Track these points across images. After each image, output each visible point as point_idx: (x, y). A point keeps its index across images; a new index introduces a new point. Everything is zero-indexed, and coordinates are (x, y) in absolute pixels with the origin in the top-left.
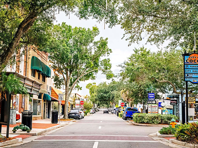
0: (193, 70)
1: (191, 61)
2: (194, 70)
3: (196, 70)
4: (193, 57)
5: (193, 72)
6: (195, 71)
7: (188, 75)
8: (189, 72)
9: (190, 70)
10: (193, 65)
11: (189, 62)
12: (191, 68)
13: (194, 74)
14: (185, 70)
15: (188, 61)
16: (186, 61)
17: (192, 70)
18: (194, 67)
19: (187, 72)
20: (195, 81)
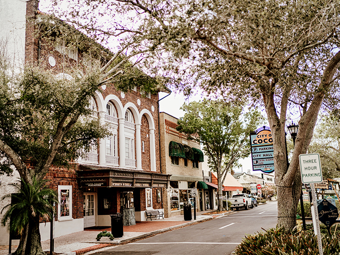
0: (264, 153)
1: (260, 141)
2: (266, 153)
3: (268, 153)
4: (263, 135)
5: (264, 157)
6: (267, 155)
7: (257, 162)
8: (259, 157)
9: (260, 154)
10: (263, 147)
11: (258, 143)
12: (261, 151)
13: (265, 160)
14: (253, 154)
15: (256, 142)
16: (254, 142)
17: (262, 154)
18: (264, 149)
19: (255, 158)
20: (268, 169)
